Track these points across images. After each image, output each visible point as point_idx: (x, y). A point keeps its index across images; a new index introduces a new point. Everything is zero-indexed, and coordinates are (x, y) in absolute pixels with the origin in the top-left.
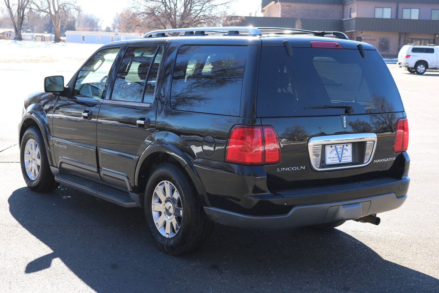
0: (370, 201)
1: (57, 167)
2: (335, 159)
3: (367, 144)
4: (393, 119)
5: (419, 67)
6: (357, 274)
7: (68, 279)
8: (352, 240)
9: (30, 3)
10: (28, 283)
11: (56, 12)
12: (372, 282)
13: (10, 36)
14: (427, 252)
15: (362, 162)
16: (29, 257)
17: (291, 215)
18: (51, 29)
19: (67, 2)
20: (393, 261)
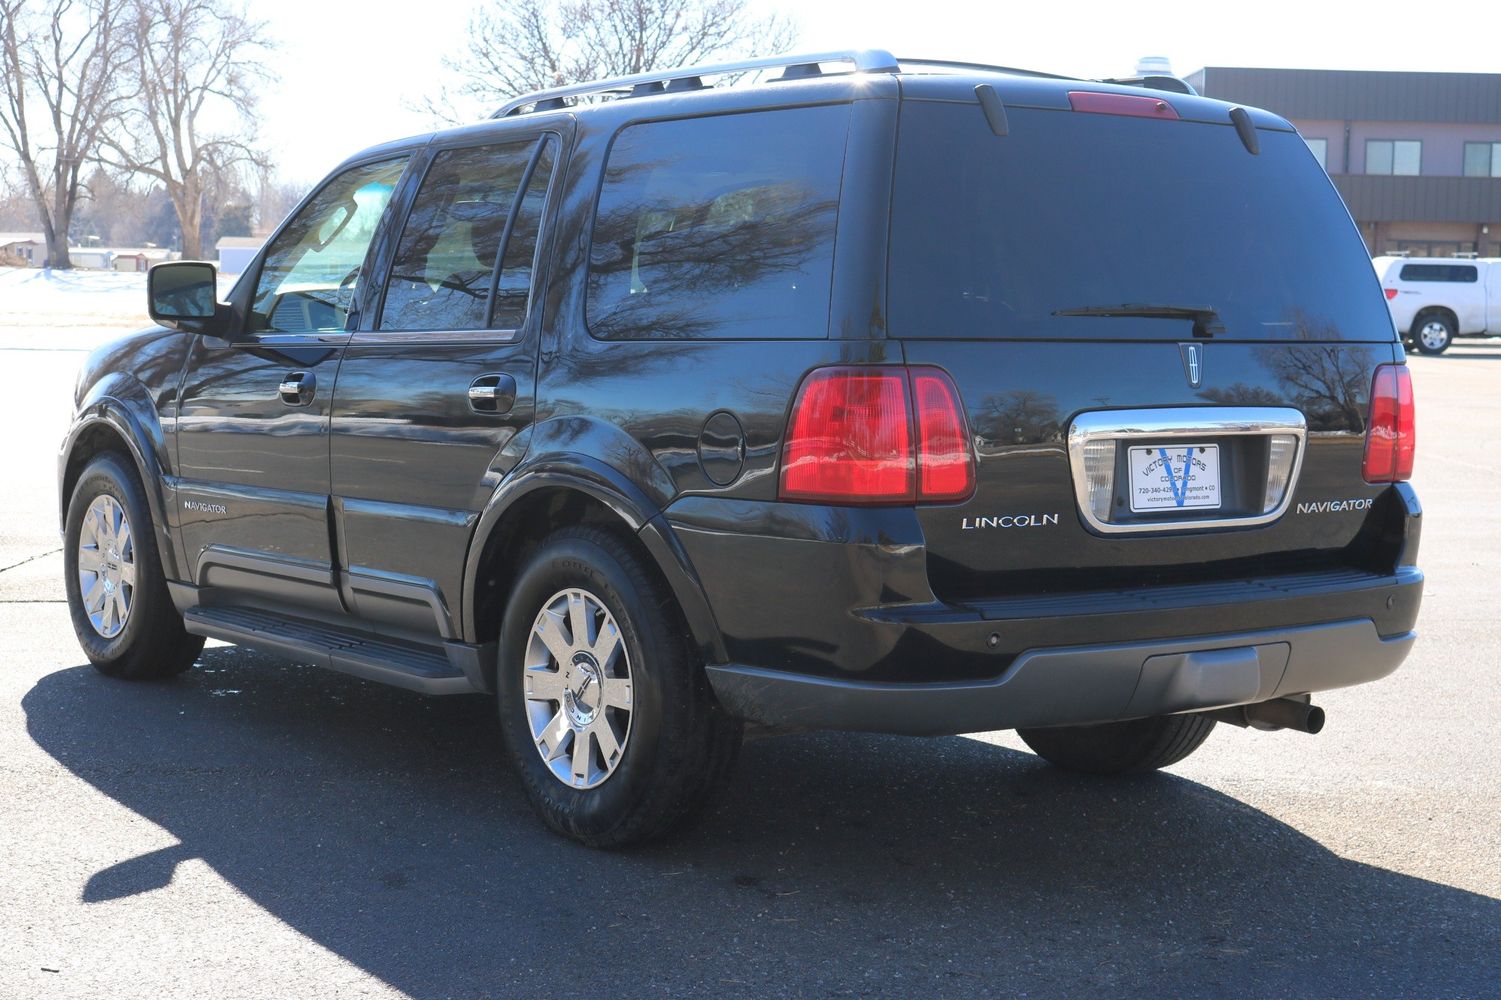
0: (1289, 644)
1: (191, 585)
2: (1162, 495)
3: (1272, 449)
4: (1358, 387)
5: (1426, 330)
6: (1247, 899)
7: (231, 917)
8: (1226, 804)
9: (97, 143)
10: (90, 931)
11: (186, 173)
12: (1304, 921)
13: (30, 256)
14: (1489, 834)
15: (1256, 510)
16: (95, 858)
17: (1011, 681)
18: (170, 234)
19: (223, 138)
20: (1374, 863)
